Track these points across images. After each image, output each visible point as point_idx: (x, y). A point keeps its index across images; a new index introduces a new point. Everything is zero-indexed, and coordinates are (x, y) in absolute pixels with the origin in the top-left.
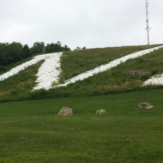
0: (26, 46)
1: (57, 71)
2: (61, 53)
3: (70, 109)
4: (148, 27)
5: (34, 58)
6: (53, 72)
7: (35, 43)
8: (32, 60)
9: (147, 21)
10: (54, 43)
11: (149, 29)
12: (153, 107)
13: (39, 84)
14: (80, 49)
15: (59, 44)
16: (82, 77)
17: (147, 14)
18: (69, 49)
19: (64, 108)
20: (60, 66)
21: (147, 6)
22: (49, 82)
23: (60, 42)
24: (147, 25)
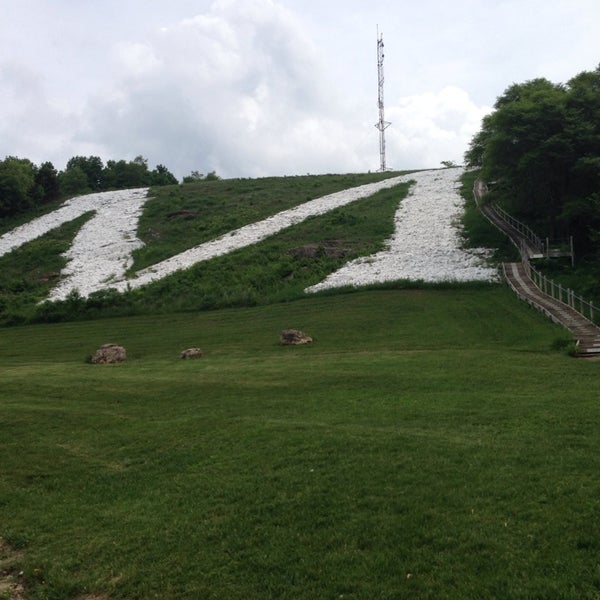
0: (48, 166)
1: (124, 242)
2: (144, 191)
3: (121, 348)
4: (382, 121)
5: (67, 205)
6: (111, 247)
8: (60, 210)
9: (381, 105)
10: (127, 162)
11: (385, 126)
12: (311, 340)
13: (73, 278)
14: (202, 178)
15: (139, 163)
16: (186, 260)
17: (380, 84)
18: (172, 180)
19: (106, 345)
20: (135, 227)
21: (380, 65)
22: (99, 272)
23: (144, 158)
24: (381, 115)
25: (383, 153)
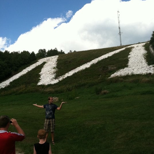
0: (33, 53)
1: (54, 70)
2: (57, 56)
4: (120, 32)
5: (38, 61)
6: (51, 71)
7: (40, 50)
9: (119, 28)
13: (41, 80)
14: (72, 52)
15: (56, 49)
16: (71, 73)
17: (119, 22)
18: (63, 53)
20: (56, 66)
25: (121, 41)
